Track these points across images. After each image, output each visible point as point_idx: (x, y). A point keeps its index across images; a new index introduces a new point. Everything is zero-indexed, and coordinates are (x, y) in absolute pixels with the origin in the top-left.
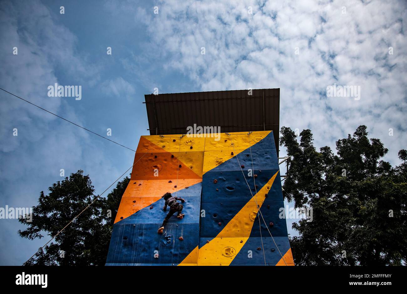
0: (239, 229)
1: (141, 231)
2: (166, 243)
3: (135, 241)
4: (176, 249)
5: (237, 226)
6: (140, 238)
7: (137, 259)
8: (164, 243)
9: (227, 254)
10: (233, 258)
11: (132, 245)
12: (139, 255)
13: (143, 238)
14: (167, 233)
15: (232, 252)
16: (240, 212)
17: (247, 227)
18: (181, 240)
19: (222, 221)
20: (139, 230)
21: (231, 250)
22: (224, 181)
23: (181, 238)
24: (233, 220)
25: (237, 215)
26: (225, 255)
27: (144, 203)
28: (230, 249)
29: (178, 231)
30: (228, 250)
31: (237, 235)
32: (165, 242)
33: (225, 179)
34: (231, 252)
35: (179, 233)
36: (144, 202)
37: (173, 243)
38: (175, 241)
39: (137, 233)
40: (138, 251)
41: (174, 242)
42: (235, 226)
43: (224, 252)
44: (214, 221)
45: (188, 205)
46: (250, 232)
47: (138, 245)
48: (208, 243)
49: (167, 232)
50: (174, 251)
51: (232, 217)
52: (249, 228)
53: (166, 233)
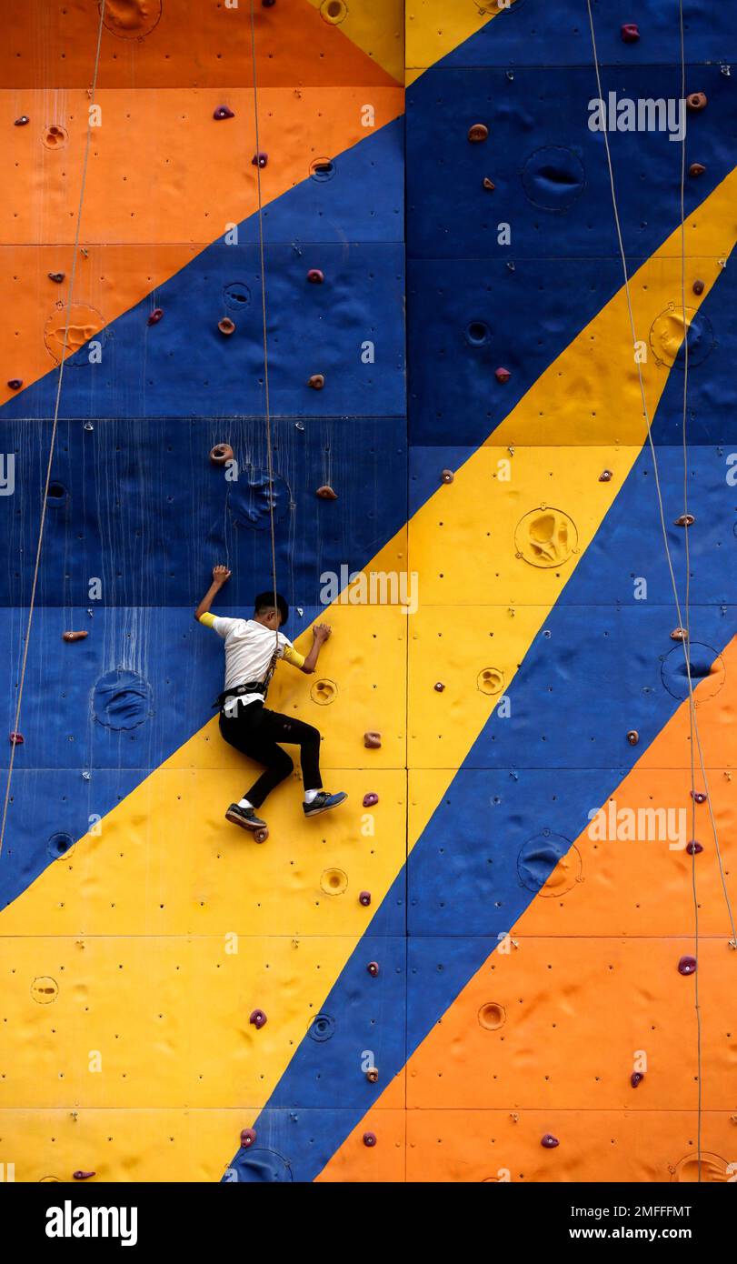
0: (595, 405)
1: (126, 453)
2: (257, 512)
3: (104, 507)
4: (304, 543)
5: (587, 389)
6: (126, 487)
7: (129, 584)
8: (246, 516)
9: (538, 550)
10: (567, 571)
11: (92, 523)
12: (137, 568)
13: (142, 490)
14: (256, 462)
15: (563, 536)
16: (605, 313)
17: (634, 392)
18: (326, 499)
19: (514, 362)
20: (115, 451)
21: (558, 528)
22: (526, 128)
23: (324, 491)
24: (566, 355)
25: (588, 330)
26: (530, 555)
27: (110, 288)
28: (552, 519)
29: (307, 453)
30: (545, 524)
31: (585, 436)
32: (251, 510)
33: (528, 119)
34: (555, 539)
35: (315, 466)
36: (109, 279)
37: (288, 511)
38: (298, 500)
39: (110, 462)
40: (128, 551)
41: (293, 507)
42: (579, 387)
43: (526, 538)
44: (472, 363)
45: (344, 298)
46: (647, 421)
47: (122, 525)
48: (449, 482)
49: (255, 457)
50: (299, 548)
51: (564, 340)
52: (643, 401)
53: (249, 466)
